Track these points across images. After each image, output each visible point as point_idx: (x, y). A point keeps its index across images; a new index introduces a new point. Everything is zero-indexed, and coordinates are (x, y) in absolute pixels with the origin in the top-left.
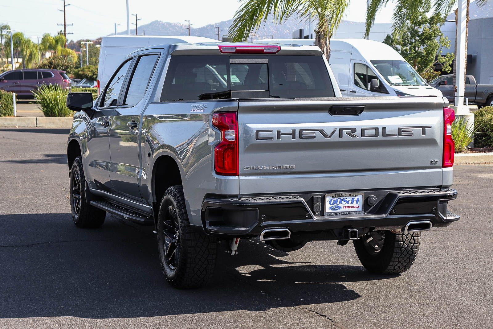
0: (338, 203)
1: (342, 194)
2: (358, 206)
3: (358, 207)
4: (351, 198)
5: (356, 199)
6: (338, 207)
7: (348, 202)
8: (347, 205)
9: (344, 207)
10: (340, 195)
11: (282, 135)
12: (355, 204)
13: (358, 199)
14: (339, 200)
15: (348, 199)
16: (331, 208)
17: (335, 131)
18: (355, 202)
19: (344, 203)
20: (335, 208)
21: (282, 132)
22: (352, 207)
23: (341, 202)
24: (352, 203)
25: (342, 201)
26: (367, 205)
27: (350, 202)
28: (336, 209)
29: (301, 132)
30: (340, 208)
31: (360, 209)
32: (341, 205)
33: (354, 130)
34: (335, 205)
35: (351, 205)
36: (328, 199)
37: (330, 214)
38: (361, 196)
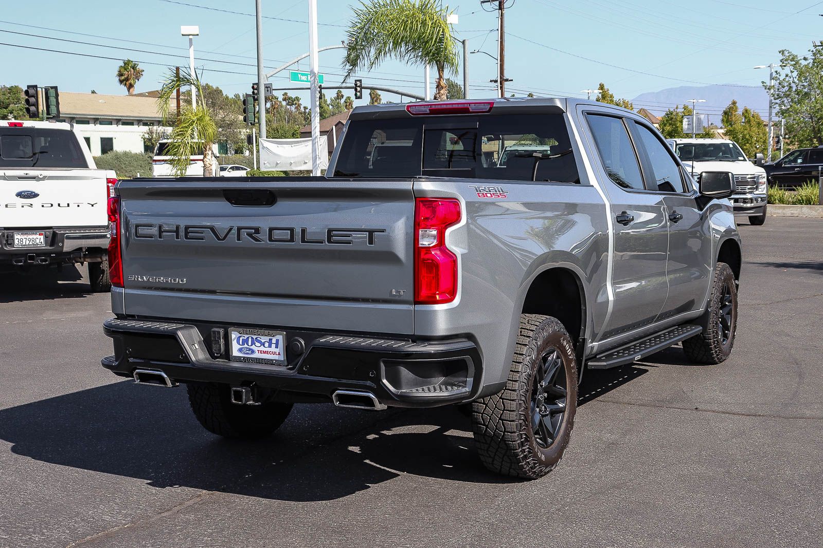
0: (250, 344)
1: (252, 331)
2: (279, 353)
3: (279, 354)
4: (267, 338)
5: (274, 341)
6: (250, 349)
7: (263, 344)
8: (262, 348)
9: (260, 352)
10: (249, 331)
11: (164, 232)
12: (273, 349)
13: (277, 341)
14: (250, 340)
15: (264, 339)
16: (240, 350)
17: (231, 229)
18: (273, 346)
19: (257, 344)
20: (247, 350)
21: (166, 228)
22: (271, 353)
23: (253, 343)
24: (270, 346)
25: (255, 342)
26: (291, 352)
27: (267, 345)
28: (248, 353)
29: (187, 228)
30: (253, 352)
31: (282, 358)
32: (253, 347)
33: (257, 230)
34: (246, 346)
35: (269, 349)
36: (234, 335)
37: (238, 359)
38: (282, 336)
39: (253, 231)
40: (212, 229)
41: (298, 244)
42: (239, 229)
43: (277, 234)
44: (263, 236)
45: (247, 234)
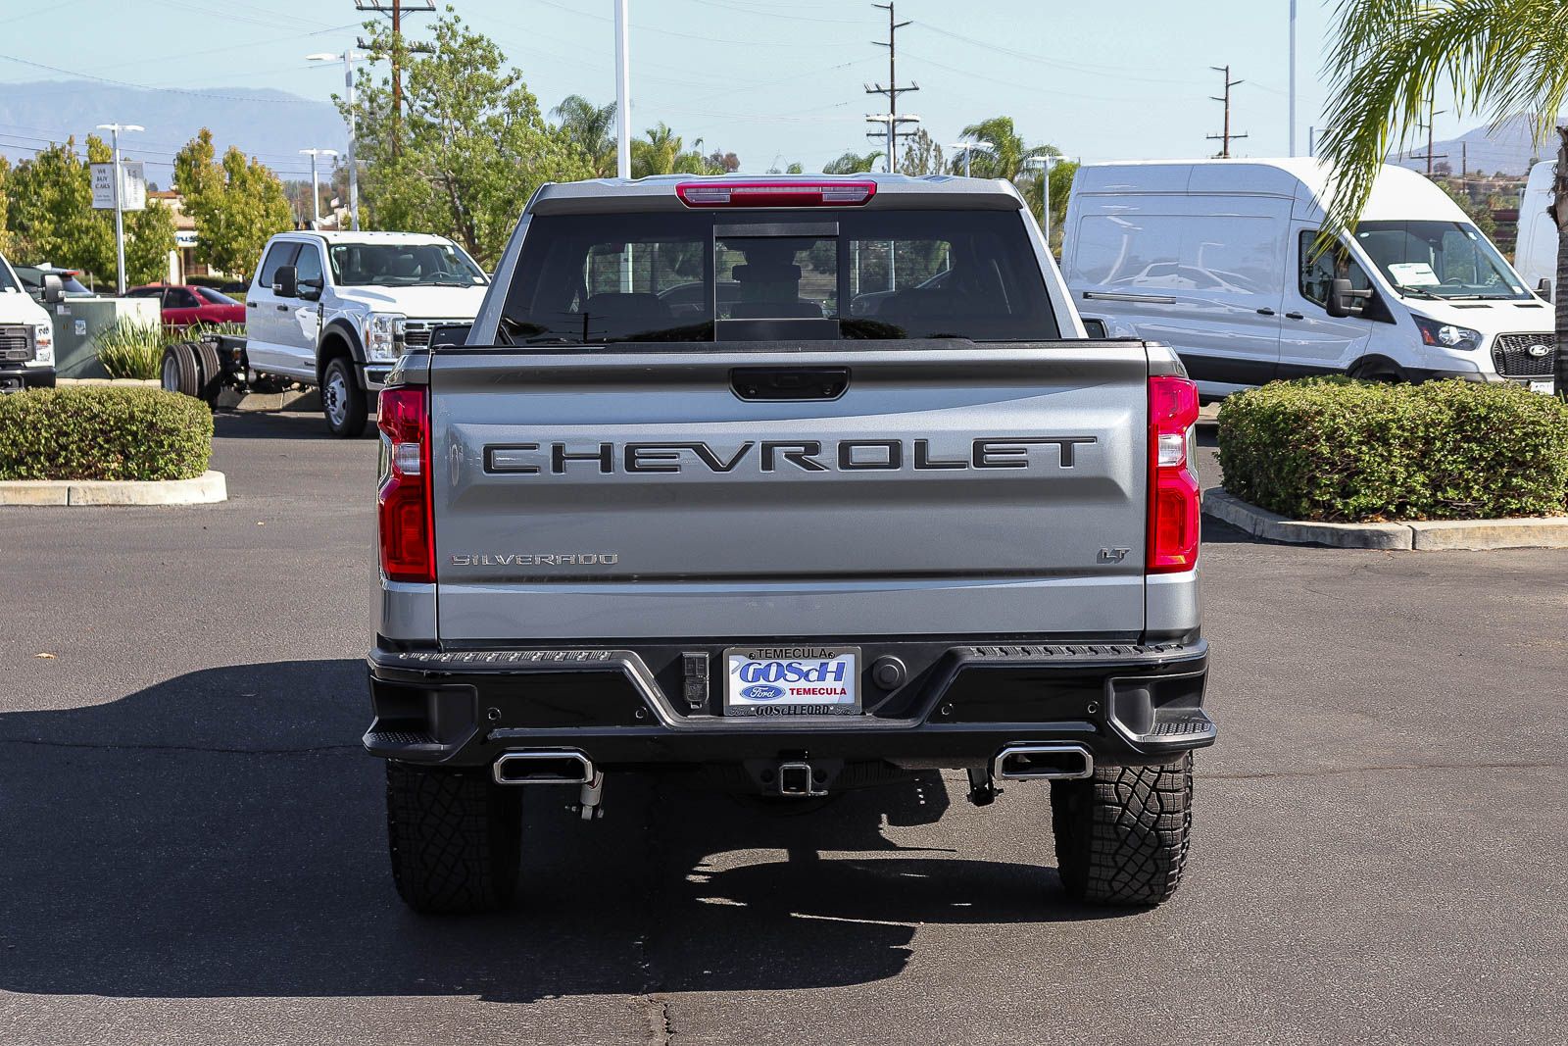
0: (772, 677)
1: (781, 650)
2: (843, 689)
3: (843, 692)
4: (816, 663)
5: (833, 665)
6: (771, 689)
7: (806, 675)
8: (803, 684)
9: (795, 692)
10: (775, 651)
11: (569, 459)
12: (830, 682)
13: (841, 667)
14: (774, 669)
15: (806, 665)
16: (747, 693)
17: (746, 448)
18: (830, 677)
19: (791, 676)
20: (763, 691)
21: (569, 450)
22: (822, 691)
23: (780, 675)
24: (822, 678)
25: (786, 672)
26: (872, 684)
27: (814, 675)
28: (766, 697)
29: (630, 450)
30: (778, 692)
31: (849, 699)
32: (781, 684)
33: (813, 447)
34: (762, 682)
35: (819, 685)
36: (734, 663)
37: (743, 711)
38: (852, 656)
39: (803, 449)
40: (700, 449)
41: (908, 471)
42: (768, 448)
43: (858, 454)
44: (829, 456)
45: (786, 456)
